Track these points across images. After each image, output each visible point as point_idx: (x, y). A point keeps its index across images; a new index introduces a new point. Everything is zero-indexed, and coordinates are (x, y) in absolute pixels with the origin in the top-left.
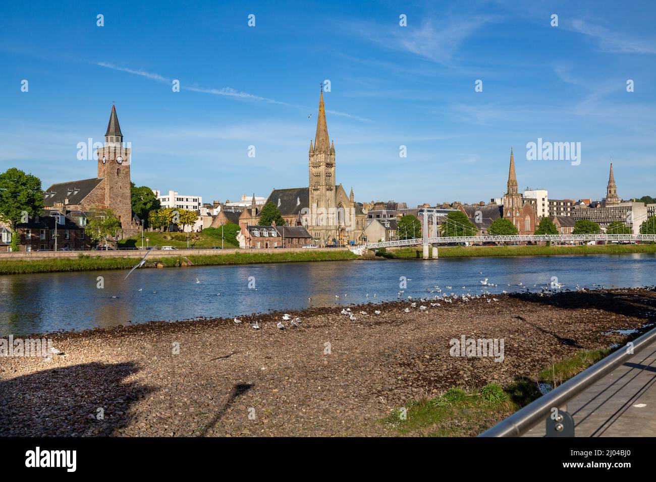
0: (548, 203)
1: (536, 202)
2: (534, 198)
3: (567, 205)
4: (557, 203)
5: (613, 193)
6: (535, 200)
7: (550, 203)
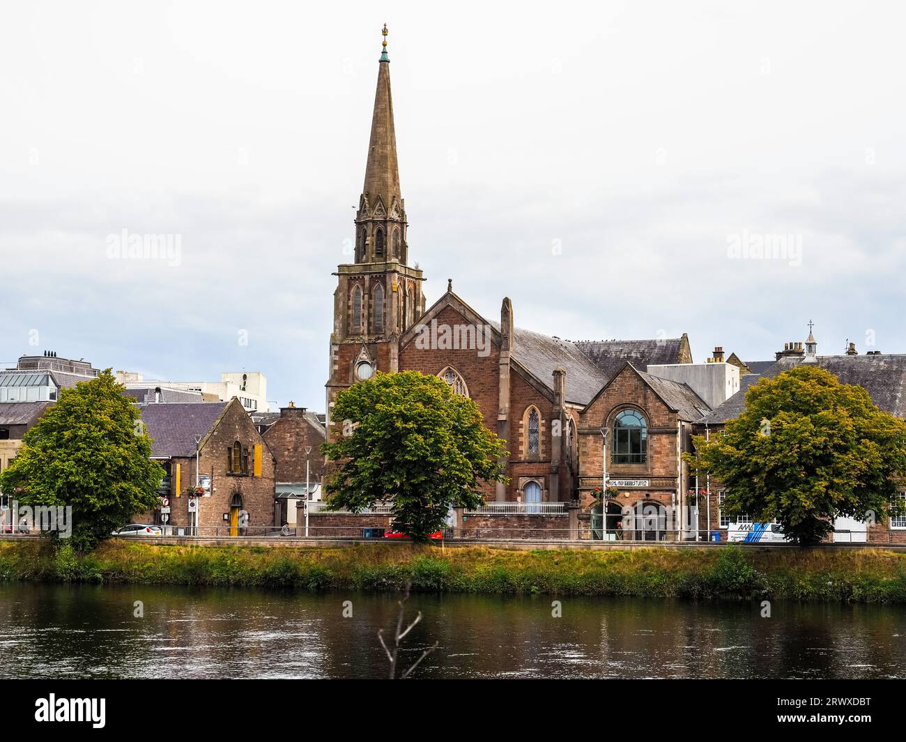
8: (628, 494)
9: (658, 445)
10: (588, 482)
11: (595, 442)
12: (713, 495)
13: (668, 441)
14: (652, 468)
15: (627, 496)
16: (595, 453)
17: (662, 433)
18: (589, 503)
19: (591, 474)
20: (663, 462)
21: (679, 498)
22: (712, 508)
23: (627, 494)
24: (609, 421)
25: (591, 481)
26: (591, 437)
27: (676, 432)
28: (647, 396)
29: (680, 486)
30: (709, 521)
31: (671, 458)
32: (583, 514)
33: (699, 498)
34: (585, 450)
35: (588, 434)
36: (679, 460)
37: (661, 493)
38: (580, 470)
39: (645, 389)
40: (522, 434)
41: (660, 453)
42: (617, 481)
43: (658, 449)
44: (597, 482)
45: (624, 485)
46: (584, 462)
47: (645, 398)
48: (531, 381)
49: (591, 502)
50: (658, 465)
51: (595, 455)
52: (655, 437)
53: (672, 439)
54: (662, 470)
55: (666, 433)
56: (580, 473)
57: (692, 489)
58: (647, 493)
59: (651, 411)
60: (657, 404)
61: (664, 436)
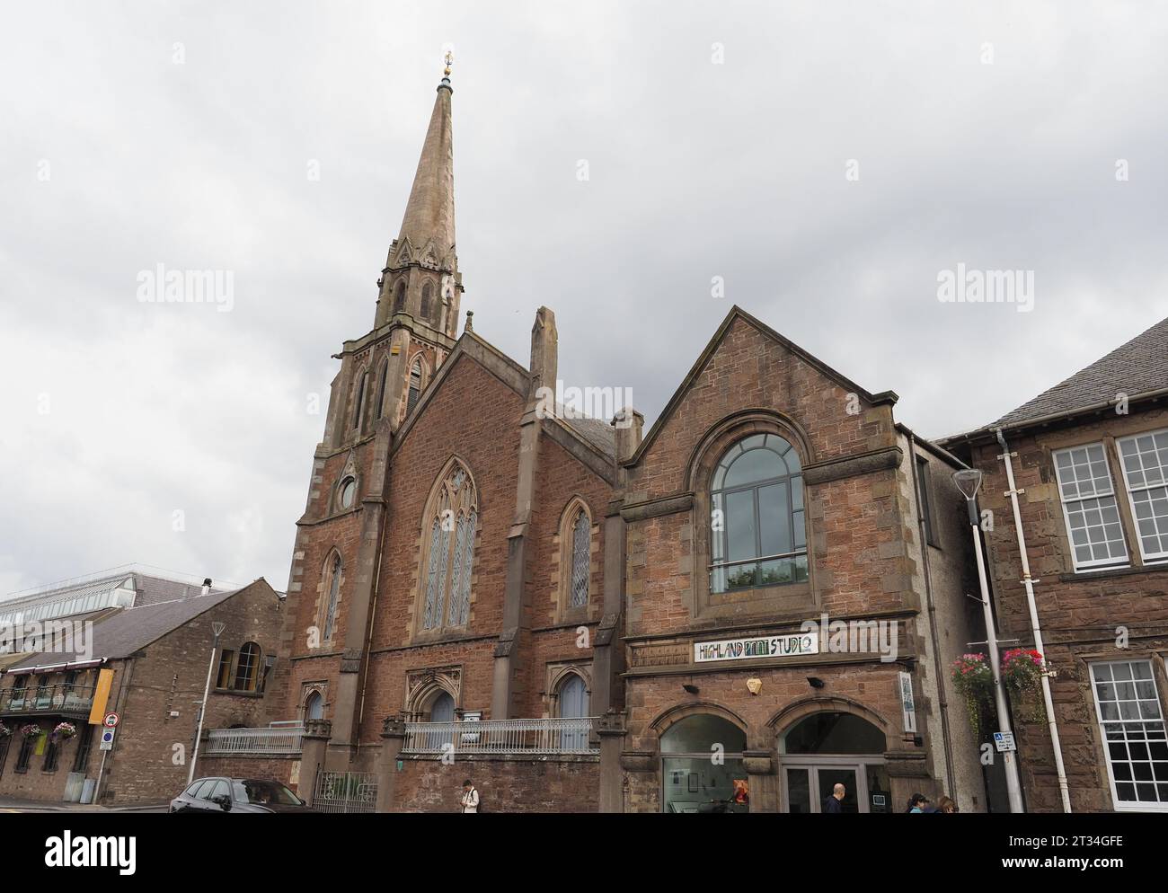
8: (758, 681)
9: (839, 514)
10: (647, 652)
11: (665, 536)
12: (1063, 677)
13: (868, 495)
14: (826, 592)
15: (753, 689)
16: (665, 565)
17: (847, 476)
18: (650, 718)
19: (654, 629)
20: (860, 567)
21: (930, 690)
22: (1070, 730)
23: (754, 683)
24: (699, 472)
25: (656, 651)
26: (654, 525)
27: (893, 464)
28: (795, 380)
29: (929, 646)
30: (1063, 780)
31: (886, 550)
32: (633, 754)
33: (1008, 684)
34: (640, 561)
35: (646, 517)
36: (915, 554)
37: (863, 673)
38: (629, 620)
39: (788, 363)
40: (556, 564)
41: (846, 538)
42: (724, 644)
43: (840, 528)
44: (672, 650)
45: (743, 656)
46: (637, 596)
47: (790, 386)
48: (576, 449)
49: (655, 715)
50: (844, 578)
51: (665, 573)
52: (828, 492)
53: (880, 488)
54: (858, 595)
55: (862, 471)
56: (629, 630)
57: (975, 651)
58: (812, 674)
59: (810, 418)
60: (825, 395)
61: (855, 483)
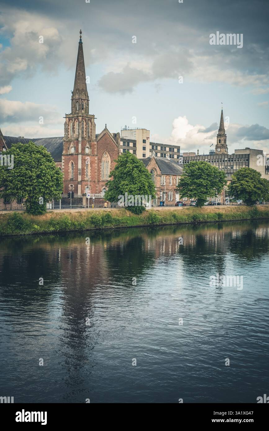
0: (151, 147)
1: (135, 145)
2: (133, 138)
3: (173, 151)
4: (161, 147)
5: (223, 142)
6: (134, 142)
7: (153, 147)
